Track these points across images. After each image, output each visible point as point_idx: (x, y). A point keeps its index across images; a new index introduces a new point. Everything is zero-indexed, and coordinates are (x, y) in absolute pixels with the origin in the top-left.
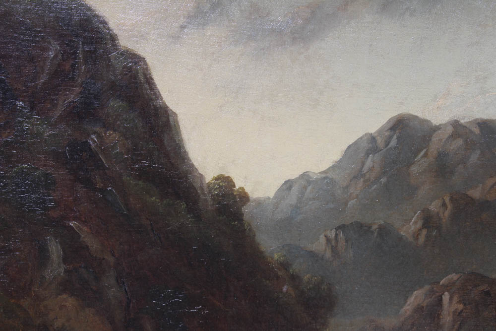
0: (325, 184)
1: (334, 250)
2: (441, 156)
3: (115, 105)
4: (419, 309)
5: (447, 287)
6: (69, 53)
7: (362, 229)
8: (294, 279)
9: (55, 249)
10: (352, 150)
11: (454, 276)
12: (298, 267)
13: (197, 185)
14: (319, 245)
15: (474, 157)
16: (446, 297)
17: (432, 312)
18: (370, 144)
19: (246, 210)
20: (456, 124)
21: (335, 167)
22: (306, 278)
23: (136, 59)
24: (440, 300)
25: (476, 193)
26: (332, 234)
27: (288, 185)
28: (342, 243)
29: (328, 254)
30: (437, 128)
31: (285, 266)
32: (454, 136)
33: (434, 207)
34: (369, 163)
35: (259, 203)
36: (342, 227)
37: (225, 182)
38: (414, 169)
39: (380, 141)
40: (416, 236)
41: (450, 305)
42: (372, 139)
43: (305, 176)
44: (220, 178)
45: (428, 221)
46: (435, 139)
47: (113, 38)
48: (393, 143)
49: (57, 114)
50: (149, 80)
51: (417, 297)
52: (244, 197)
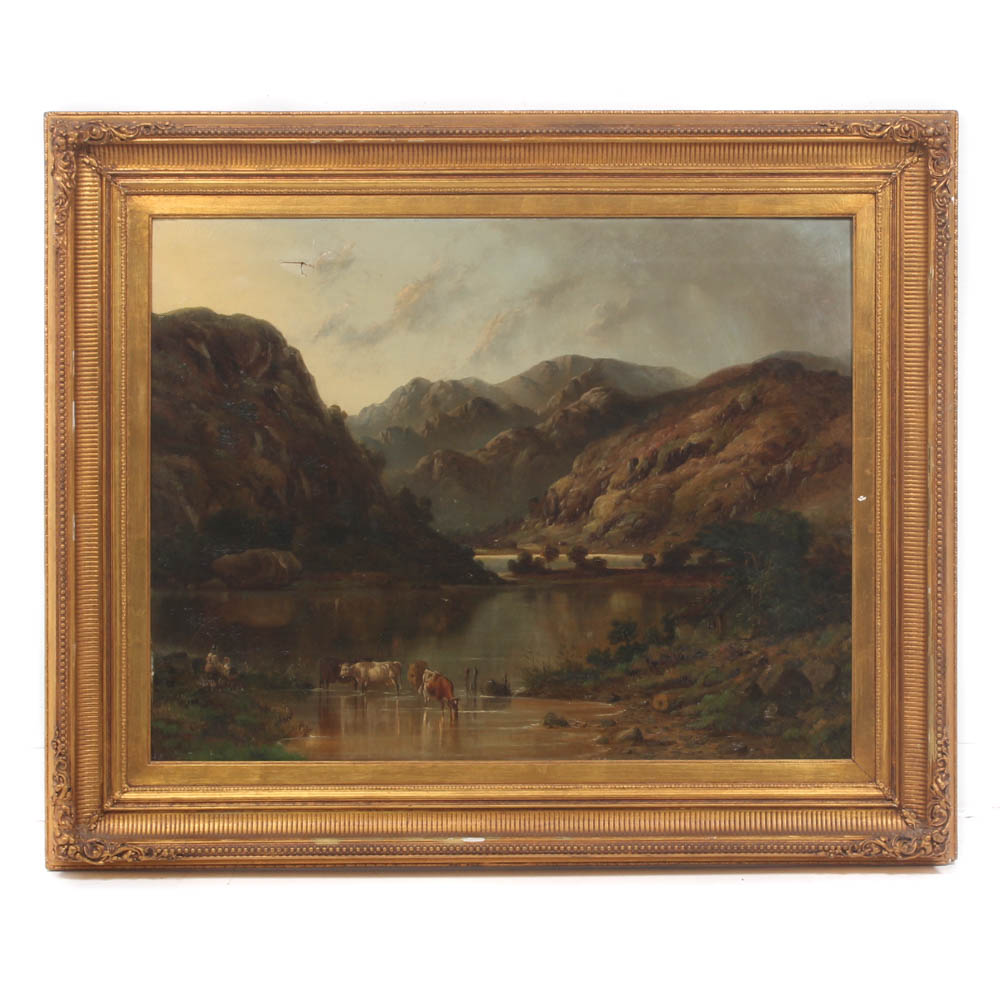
0: (382, 408)
1: (386, 439)
2: (435, 397)
3: (286, 373)
4: (423, 466)
5: (437, 456)
6: (264, 348)
7: (398, 430)
8: (367, 452)
9: (258, 438)
10: (394, 395)
11: (439, 451)
12: (368, 447)
13: (323, 408)
14: (379, 437)
15: (450, 397)
16: (436, 461)
17: (429, 467)
18: (403, 391)
19: (346, 421)
20: (441, 382)
21: (387, 402)
22: (373, 451)
23: (296, 351)
24: (433, 462)
25: (450, 413)
26: (385, 432)
27: (365, 410)
28: (389, 436)
29: (383, 441)
30: (432, 384)
31: (363, 446)
32: (440, 388)
33: (431, 420)
34: (402, 399)
35: (352, 418)
36: (389, 429)
37: (336, 408)
38: (422, 403)
39: (407, 390)
40: (423, 432)
41: (437, 464)
42: (403, 388)
43: (373, 406)
44: (333, 406)
45: (429, 426)
46: (432, 389)
47: (285, 341)
48: (413, 390)
49: (259, 376)
50: (301, 361)
51: (423, 461)
52: (345, 415)
